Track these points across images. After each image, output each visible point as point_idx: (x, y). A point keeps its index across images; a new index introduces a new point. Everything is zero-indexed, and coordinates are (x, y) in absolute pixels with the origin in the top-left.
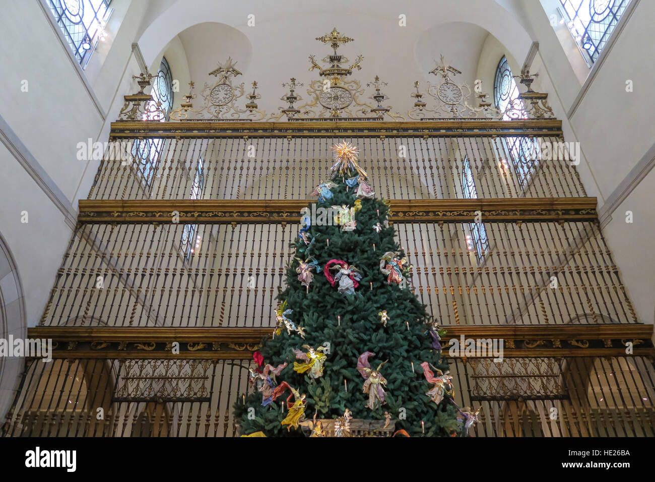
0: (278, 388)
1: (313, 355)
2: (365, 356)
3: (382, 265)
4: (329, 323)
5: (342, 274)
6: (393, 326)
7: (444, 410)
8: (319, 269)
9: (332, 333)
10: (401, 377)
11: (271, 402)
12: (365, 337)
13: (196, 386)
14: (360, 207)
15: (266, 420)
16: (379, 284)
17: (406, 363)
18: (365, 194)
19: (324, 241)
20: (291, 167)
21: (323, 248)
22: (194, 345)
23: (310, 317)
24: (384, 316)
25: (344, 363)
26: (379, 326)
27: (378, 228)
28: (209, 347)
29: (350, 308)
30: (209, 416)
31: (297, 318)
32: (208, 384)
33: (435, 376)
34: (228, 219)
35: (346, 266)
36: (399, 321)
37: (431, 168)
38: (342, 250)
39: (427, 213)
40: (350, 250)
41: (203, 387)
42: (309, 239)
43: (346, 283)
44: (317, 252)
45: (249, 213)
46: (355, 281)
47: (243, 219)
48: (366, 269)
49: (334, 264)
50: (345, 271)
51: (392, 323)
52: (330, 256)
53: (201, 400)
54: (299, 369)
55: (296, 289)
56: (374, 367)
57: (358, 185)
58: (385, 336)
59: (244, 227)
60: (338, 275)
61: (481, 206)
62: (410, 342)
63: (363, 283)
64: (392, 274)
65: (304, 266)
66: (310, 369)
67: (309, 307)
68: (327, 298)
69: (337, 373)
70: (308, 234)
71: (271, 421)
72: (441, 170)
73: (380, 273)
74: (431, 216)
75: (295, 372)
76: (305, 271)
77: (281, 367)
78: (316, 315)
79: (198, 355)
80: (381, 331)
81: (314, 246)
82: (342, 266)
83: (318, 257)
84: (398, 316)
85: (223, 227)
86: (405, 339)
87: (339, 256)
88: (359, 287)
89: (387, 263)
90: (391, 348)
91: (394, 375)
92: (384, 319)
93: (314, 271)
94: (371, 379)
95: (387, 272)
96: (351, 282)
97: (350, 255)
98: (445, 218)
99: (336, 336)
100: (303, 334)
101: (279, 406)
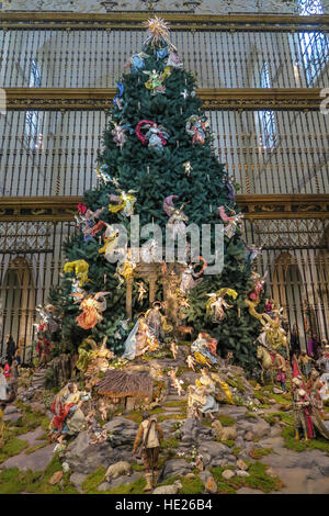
0: (96, 226)
1: (124, 197)
2: (169, 199)
3: (188, 126)
4: (140, 173)
5: (152, 133)
6: (196, 177)
7: (235, 243)
8: (132, 131)
9: (142, 180)
10: (200, 216)
11: (91, 238)
12: (171, 185)
13: (41, 242)
14: (169, 74)
15: (87, 251)
16: (184, 144)
17: (205, 206)
18: (174, 65)
19: (136, 106)
20: (111, 58)
21: (135, 112)
22: (37, 210)
23: (124, 170)
24: (188, 167)
25: (152, 204)
26: (183, 176)
27: (185, 95)
28: (49, 212)
29: (158, 161)
30: (53, 263)
31: (112, 172)
32: (51, 240)
33: (229, 216)
34: (57, 106)
35: (155, 125)
36: (201, 173)
37: (235, 60)
38: (152, 112)
39: (230, 101)
40: (159, 113)
41: (47, 242)
42: (123, 105)
43: (155, 140)
44: (130, 116)
45: (76, 100)
46: (163, 140)
47: (71, 106)
48: (173, 129)
49: (144, 124)
50: (155, 130)
51: (194, 174)
52: (141, 118)
53: (46, 251)
54: (113, 209)
55: (112, 149)
56: (177, 206)
57: (167, 56)
58: (188, 184)
59: (72, 113)
60: (148, 133)
61: (276, 95)
62: (210, 192)
63: (171, 141)
64: (196, 134)
65: (118, 128)
66: (122, 209)
67: (122, 162)
68: (139, 154)
69: (146, 213)
70: (122, 100)
71: (92, 251)
72: (243, 63)
73: (185, 133)
74: (233, 105)
75: (110, 213)
76: (119, 133)
77: (99, 211)
78: (129, 168)
79: (41, 218)
80: (185, 179)
81: (127, 110)
82: (152, 126)
83: (131, 120)
84: (200, 170)
85: (53, 113)
86: (205, 187)
87: (150, 118)
88: (167, 144)
89: (192, 125)
90: (193, 195)
91: (195, 214)
92: (188, 169)
93: (127, 133)
94: (175, 216)
95: (192, 132)
96: (159, 139)
97: (160, 117)
98: (244, 106)
99: (145, 183)
100: (117, 184)
101: (97, 240)
